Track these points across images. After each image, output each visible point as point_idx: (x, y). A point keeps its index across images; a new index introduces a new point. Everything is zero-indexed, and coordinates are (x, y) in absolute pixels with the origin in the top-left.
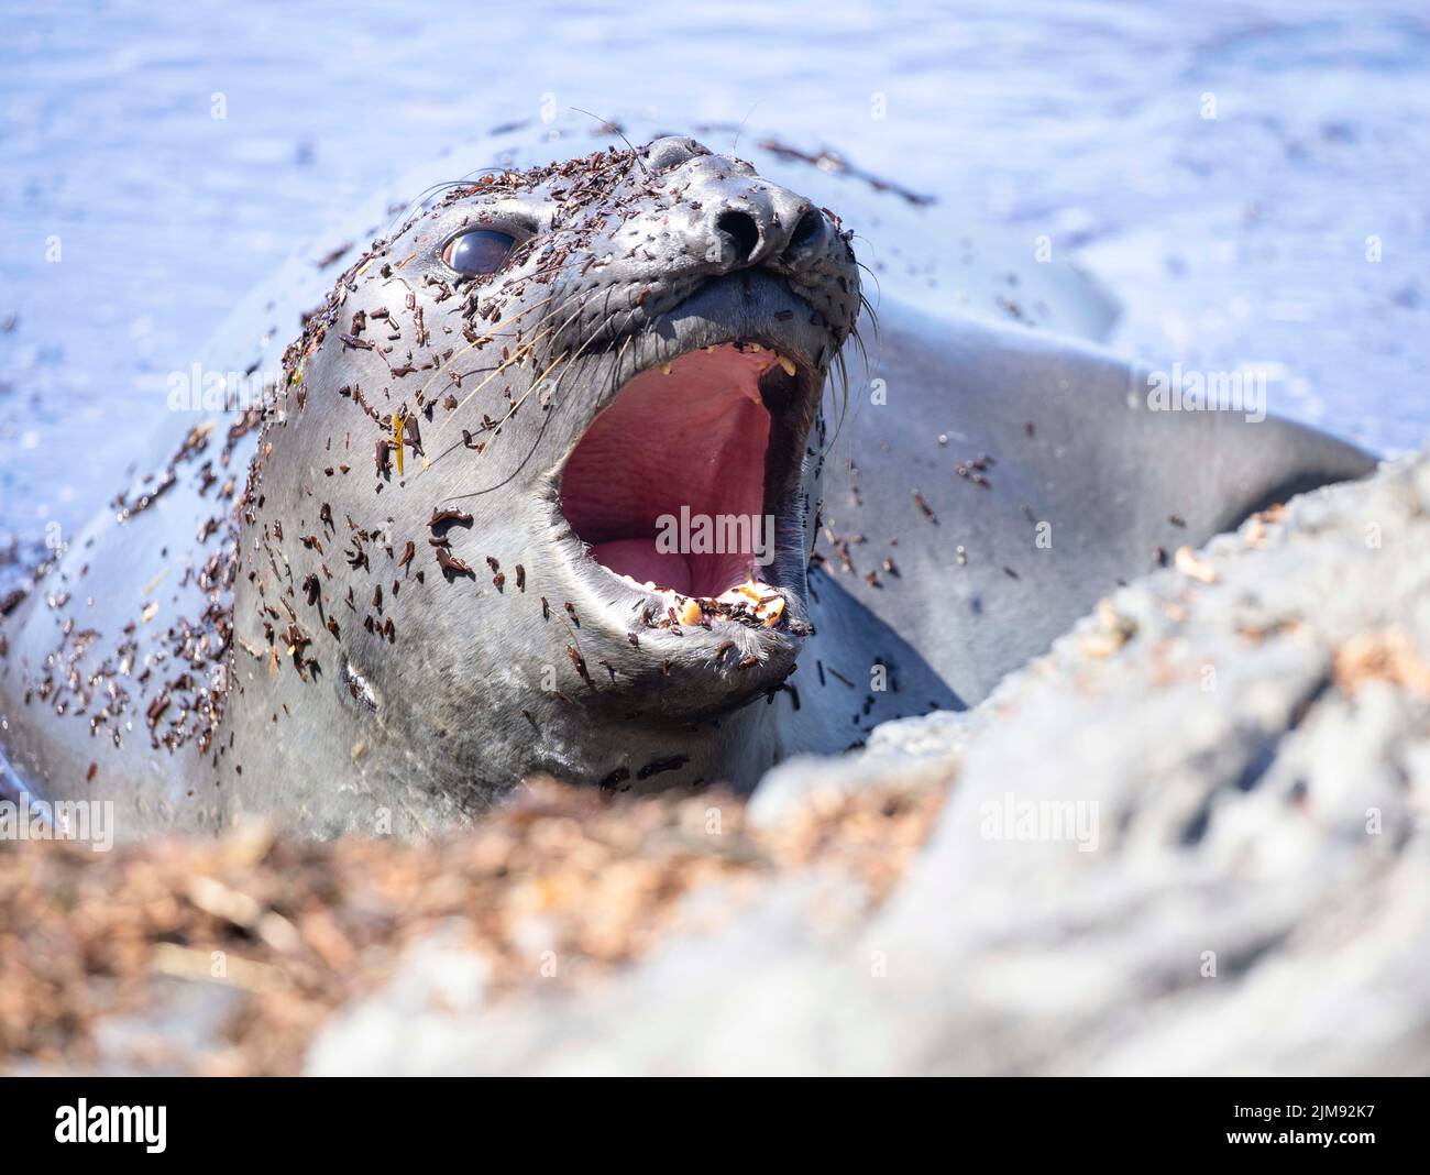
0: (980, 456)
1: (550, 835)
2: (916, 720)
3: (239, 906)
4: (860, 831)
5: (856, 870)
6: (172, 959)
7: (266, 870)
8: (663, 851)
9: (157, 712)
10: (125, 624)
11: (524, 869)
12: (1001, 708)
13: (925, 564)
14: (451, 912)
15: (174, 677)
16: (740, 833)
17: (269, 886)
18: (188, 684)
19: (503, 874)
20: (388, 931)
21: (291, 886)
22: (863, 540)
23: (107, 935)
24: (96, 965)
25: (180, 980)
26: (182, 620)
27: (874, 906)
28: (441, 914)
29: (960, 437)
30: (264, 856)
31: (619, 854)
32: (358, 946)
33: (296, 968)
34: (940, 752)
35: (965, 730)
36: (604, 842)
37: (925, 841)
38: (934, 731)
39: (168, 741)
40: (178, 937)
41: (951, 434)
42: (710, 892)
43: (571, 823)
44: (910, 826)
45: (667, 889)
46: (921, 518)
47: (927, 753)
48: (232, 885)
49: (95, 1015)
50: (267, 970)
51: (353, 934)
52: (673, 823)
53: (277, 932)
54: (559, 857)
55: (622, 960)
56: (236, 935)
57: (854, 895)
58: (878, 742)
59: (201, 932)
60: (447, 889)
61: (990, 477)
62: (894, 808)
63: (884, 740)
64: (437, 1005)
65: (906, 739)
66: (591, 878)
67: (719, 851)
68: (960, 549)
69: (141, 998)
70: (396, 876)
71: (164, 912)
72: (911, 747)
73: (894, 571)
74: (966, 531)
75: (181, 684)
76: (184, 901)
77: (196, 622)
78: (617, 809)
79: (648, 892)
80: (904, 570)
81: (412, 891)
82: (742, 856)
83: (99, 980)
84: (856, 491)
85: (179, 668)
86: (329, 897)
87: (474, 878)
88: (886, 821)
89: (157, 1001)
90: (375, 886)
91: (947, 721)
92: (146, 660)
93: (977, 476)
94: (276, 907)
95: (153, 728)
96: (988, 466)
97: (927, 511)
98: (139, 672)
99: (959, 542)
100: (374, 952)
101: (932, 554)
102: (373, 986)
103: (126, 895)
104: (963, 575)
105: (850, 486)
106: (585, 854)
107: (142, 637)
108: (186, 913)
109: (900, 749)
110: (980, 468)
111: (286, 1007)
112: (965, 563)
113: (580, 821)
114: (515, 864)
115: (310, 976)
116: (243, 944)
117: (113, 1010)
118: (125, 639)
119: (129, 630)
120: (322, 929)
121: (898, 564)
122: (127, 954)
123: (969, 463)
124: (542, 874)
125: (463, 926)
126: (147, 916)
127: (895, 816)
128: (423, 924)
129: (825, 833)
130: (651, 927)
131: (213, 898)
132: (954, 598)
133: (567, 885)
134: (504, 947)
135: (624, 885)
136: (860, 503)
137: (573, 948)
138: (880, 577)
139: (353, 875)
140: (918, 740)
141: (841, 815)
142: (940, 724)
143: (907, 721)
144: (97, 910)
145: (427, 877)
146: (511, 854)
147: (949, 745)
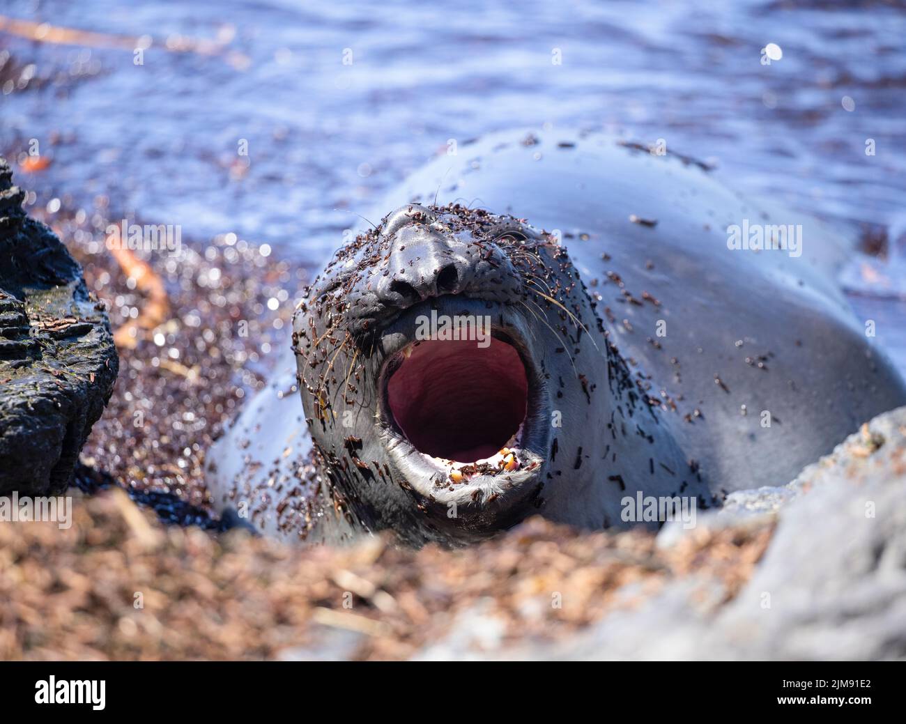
0: (764, 353)
1: (541, 551)
3: (364, 587)
4: (719, 554)
5: (719, 575)
6: (325, 616)
7: (378, 566)
8: (607, 561)
9: (281, 509)
10: (274, 459)
11: (526, 570)
12: (802, 485)
13: (721, 415)
14: (484, 593)
15: (290, 489)
16: (651, 552)
17: (379, 575)
18: (296, 493)
19: (514, 572)
20: (448, 603)
21: (393, 576)
22: (682, 399)
23: (288, 600)
24: (282, 619)
25: (328, 628)
26: (300, 457)
27: (729, 599)
28: (478, 595)
29: (753, 341)
30: (377, 557)
31: (582, 563)
32: (431, 612)
33: (395, 623)
34: (765, 510)
35: (781, 497)
36: (573, 556)
37: (759, 561)
38: (763, 497)
39: (284, 526)
40: (326, 602)
41: (747, 339)
42: (633, 587)
43: (554, 545)
44: (750, 552)
45: (608, 584)
46: (720, 390)
47: (759, 510)
48: (360, 574)
49: (280, 648)
50: (378, 624)
51: (427, 604)
52: (612, 546)
53: (384, 602)
54: (547, 564)
55: (583, 624)
56: (361, 603)
57: (718, 591)
58: (730, 503)
60: (482, 580)
61: (769, 365)
62: (741, 541)
63: (735, 501)
64: (475, 647)
65: (746, 502)
66: (565, 575)
67: (639, 562)
68: (744, 407)
69: (307, 638)
70: (453, 572)
71: (320, 589)
72: (749, 506)
73: (700, 416)
74: (749, 397)
75: (293, 494)
76: (332, 583)
77: (305, 457)
78: (581, 538)
79: (597, 585)
80: (707, 416)
81: (462, 580)
82: (653, 567)
83: (283, 627)
84: (678, 375)
85: (295, 483)
86: (414, 582)
87: (498, 574)
88: (736, 549)
89: (315, 640)
90: (440, 577)
91: (770, 492)
92: (281, 480)
93: (761, 364)
94: (383, 588)
95: (279, 518)
96: (769, 357)
97: (723, 386)
98: (277, 486)
99: (743, 403)
100: (440, 618)
101: (725, 408)
102: (439, 635)
103: (298, 578)
104: (745, 420)
105: (676, 372)
106: (562, 562)
107: (282, 467)
108: (333, 590)
109: (743, 507)
110: (764, 359)
112: (746, 414)
113: (559, 543)
114: (521, 566)
115: (403, 628)
116: (365, 609)
117: (291, 644)
118: (273, 467)
119: (277, 462)
120: (410, 601)
121: (704, 413)
122: (298, 612)
123: (756, 357)
124: (536, 573)
125: (490, 602)
126: (310, 590)
127: (743, 546)
128: (467, 601)
129: (700, 554)
130: (599, 606)
131: (348, 581)
132: (739, 433)
133: (551, 578)
134: (514, 614)
135: (584, 580)
136: (680, 381)
137: (553, 616)
138: (692, 418)
139: (428, 570)
140: (753, 503)
141: (710, 544)
142: (766, 493)
143: (747, 491)
144: (282, 586)
145: (470, 574)
146: (520, 560)
147: (771, 505)
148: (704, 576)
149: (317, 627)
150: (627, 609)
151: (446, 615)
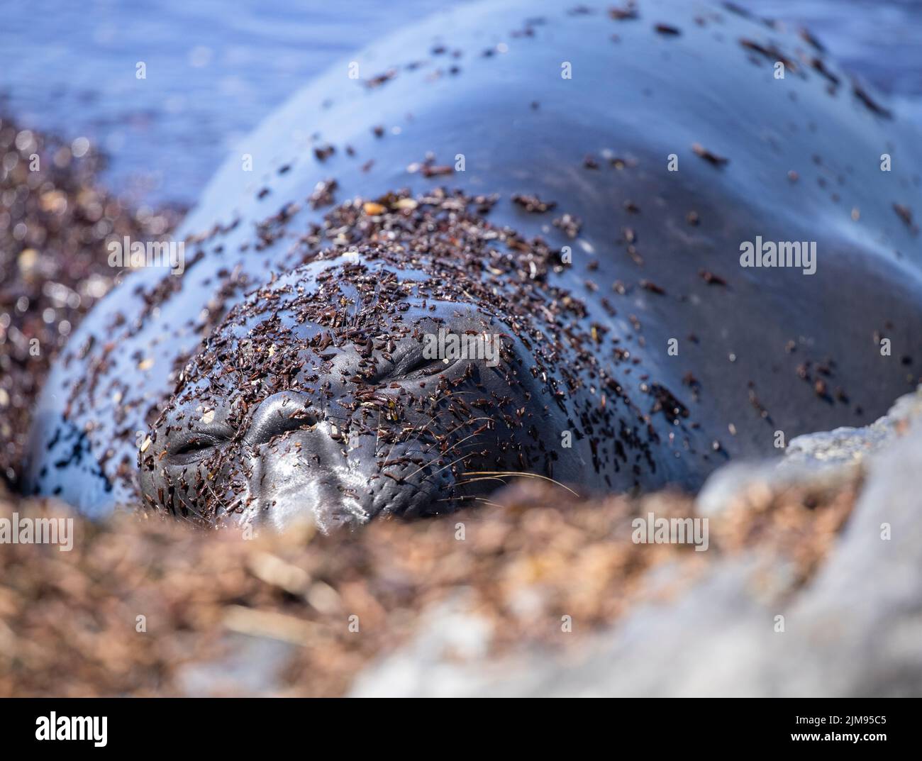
1: (538, 522)
2: (824, 434)
3: (293, 577)
4: (785, 521)
5: (785, 551)
6: (241, 620)
7: (313, 549)
11: (518, 549)
12: (896, 424)
14: (460, 582)
17: (314, 561)
19: (501, 553)
20: (410, 597)
21: (335, 562)
23: (188, 599)
24: (181, 624)
25: (247, 637)
27: (803, 581)
28: (452, 585)
30: (312, 536)
31: (594, 538)
32: (388, 609)
33: (335, 626)
34: (843, 460)
36: (582, 528)
37: (842, 528)
38: (838, 443)
40: (242, 601)
42: (668, 570)
43: (554, 512)
44: (828, 518)
45: (633, 566)
47: (834, 460)
48: (289, 560)
49: (180, 662)
50: (315, 627)
51: (381, 598)
52: (636, 513)
53: (322, 599)
54: (545, 539)
55: (598, 622)
56: (290, 600)
58: (793, 451)
59: (263, 597)
60: (456, 565)
62: (814, 502)
63: (800, 449)
64: (449, 656)
65: (815, 449)
66: (572, 557)
69: (217, 648)
70: (415, 554)
71: (232, 581)
72: (819, 455)
76: (249, 573)
78: (592, 502)
79: (619, 568)
81: (429, 565)
83: (184, 635)
86: (363, 569)
87: (480, 556)
88: (809, 512)
89: (228, 652)
90: (398, 562)
91: (849, 435)
94: (324, 578)
100: (400, 613)
102: (398, 642)
103: (202, 567)
106: (566, 537)
108: (250, 582)
109: (811, 457)
111: (329, 658)
113: (562, 511)
114: (510, 545)
116: (295, 607)
117: (196, 659)
120: (358, 595)
122: (204, 614)
124: (532, 553)
125: (471, 593)
126: (218, 584)
127: (817, 509)
128: (439, 592)
129: (759, 523)
130: (621, 596)
131: (273, 570)
133: (552, 563)
134: (503, 612)
135: (598, 562)
137: (558, 611)
139: (382, 552)
140: (825, 450)
141: (773, 506)
142: (843, 437)
143: (817, 435)
144: (180, 578)
145: (441, 554)
146: (507, 537)
147: (851, 454)
148: (764, 555)
149: (228, 634)
150: (661, 602)
151: (409, 613)
